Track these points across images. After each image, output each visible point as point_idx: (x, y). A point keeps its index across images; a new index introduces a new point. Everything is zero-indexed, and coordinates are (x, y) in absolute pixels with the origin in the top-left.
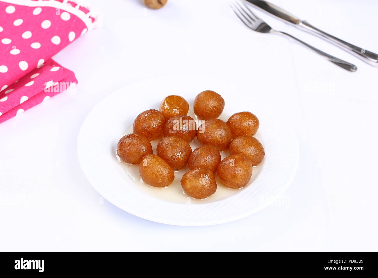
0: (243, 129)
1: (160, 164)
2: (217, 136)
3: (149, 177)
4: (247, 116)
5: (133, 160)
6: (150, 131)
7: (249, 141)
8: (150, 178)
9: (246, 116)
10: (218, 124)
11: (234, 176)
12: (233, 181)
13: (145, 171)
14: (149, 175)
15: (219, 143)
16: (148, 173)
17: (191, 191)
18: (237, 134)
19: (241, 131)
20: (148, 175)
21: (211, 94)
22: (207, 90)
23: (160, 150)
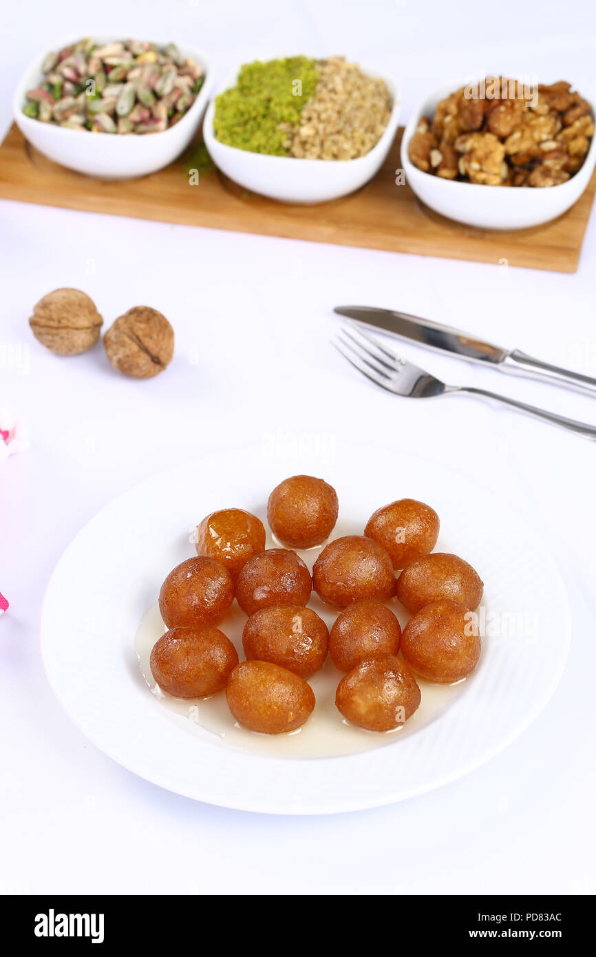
0: (412, 542)
1: (279, 679)
2: (368, 575)
3: (264, 715)
4: (411, 508)
5: (202, 687)
6: (209, 610)
7: (445, 565)
8: (267, 718)
9: (409, 510)
10: (360, 547)
11: (453, 654)
12: (452, 664)
13: (250, 704)
14: (265, 712)
15: (375, 588)
16: (261, 708)
17: (372, 717)
18: (400, 557)
19: (407, 547)
20: (261, 711)
21: (304, 485)
22: (290, 476)
23: (258, 645)
